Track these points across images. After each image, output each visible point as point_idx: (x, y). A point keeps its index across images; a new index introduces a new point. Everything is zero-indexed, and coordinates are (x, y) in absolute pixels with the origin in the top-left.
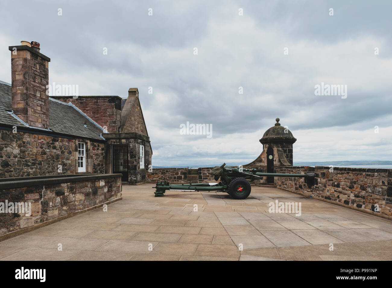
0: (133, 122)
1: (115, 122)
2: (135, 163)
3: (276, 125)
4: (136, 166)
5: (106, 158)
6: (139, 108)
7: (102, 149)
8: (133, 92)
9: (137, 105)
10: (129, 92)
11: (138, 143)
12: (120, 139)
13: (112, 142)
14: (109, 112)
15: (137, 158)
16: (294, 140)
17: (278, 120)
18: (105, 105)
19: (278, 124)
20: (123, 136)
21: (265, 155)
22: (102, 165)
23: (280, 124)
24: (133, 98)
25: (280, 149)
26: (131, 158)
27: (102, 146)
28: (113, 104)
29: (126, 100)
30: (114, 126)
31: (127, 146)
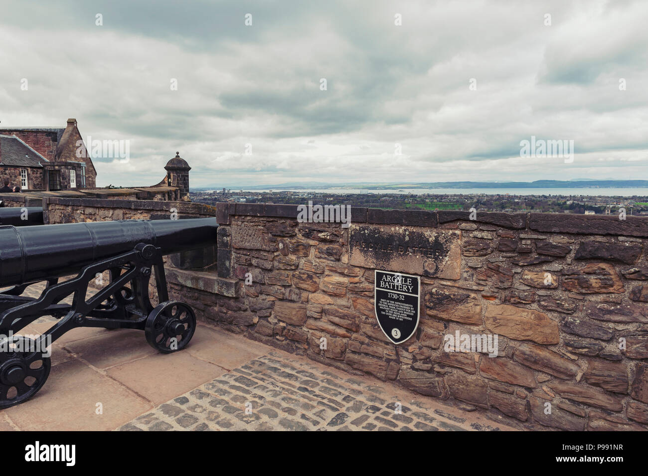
0: (72, 149)
1: (52, 151)
2: (66, 184)
3: (176, 156)
4: (66, 186)
5: (44, 179)
6: (78, 135)
7: (41, 173)
8: (72, 123)
9: (76, 133)
10: (68, 122)
11: (67, 169)
12: (54, 166)
13: (48, 168)
14: (47, 143)
15: (67, 180)
16: (190, 169)
17: (178, 153)
18: (43, 138)
19: (178, 156)
20: (56, 164)
21: (167, 179)
22: (41, 185)
23: (179, 157)
24: (71, 128)
25: (175, 174)
26: (63, 179)
27: (40, 171)
28: (50, 137)
29: (65, 129)
30: (51, 155)
31: (59, 171)
